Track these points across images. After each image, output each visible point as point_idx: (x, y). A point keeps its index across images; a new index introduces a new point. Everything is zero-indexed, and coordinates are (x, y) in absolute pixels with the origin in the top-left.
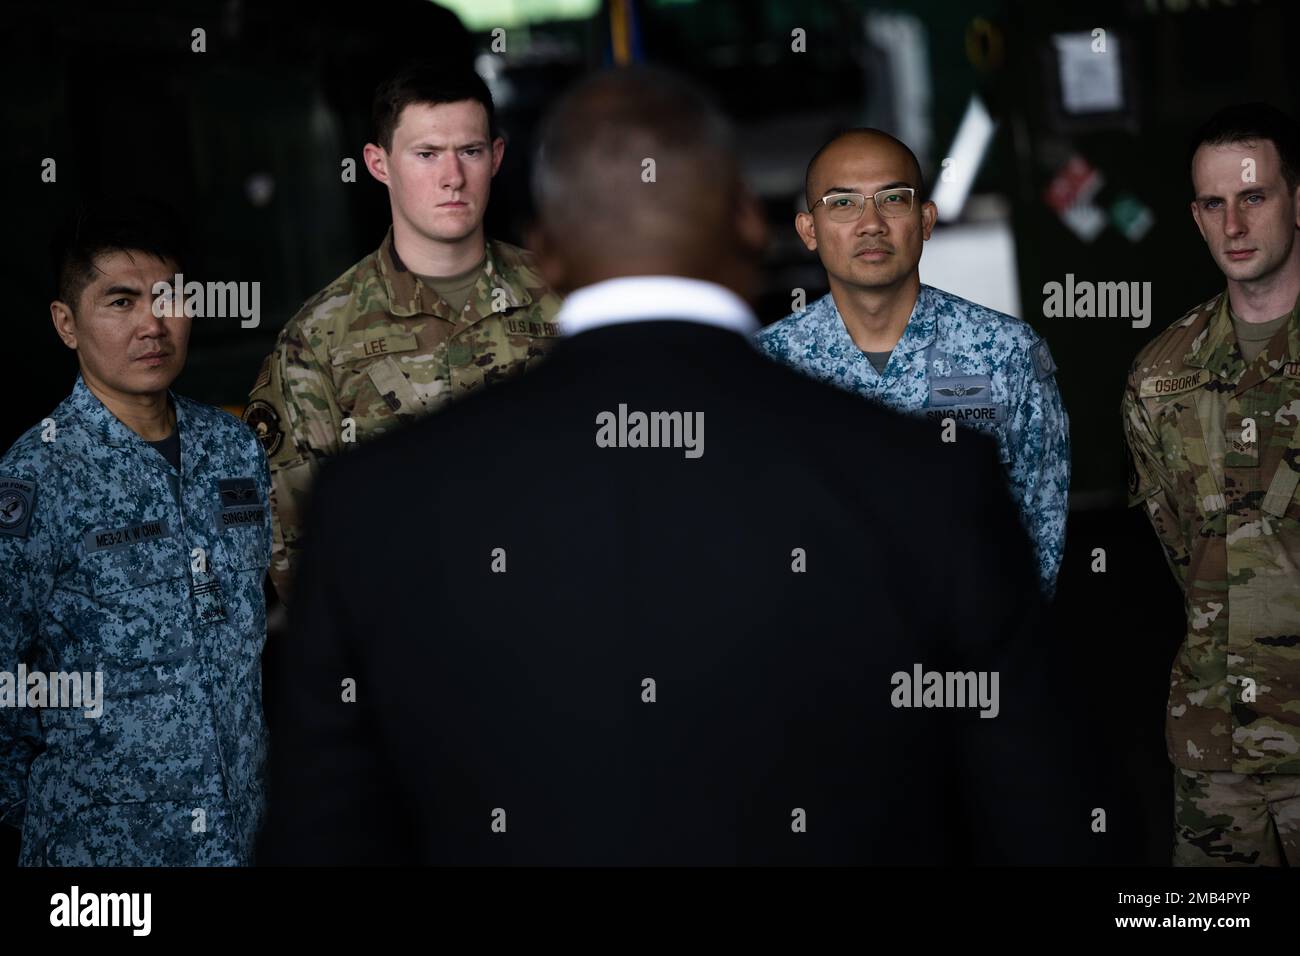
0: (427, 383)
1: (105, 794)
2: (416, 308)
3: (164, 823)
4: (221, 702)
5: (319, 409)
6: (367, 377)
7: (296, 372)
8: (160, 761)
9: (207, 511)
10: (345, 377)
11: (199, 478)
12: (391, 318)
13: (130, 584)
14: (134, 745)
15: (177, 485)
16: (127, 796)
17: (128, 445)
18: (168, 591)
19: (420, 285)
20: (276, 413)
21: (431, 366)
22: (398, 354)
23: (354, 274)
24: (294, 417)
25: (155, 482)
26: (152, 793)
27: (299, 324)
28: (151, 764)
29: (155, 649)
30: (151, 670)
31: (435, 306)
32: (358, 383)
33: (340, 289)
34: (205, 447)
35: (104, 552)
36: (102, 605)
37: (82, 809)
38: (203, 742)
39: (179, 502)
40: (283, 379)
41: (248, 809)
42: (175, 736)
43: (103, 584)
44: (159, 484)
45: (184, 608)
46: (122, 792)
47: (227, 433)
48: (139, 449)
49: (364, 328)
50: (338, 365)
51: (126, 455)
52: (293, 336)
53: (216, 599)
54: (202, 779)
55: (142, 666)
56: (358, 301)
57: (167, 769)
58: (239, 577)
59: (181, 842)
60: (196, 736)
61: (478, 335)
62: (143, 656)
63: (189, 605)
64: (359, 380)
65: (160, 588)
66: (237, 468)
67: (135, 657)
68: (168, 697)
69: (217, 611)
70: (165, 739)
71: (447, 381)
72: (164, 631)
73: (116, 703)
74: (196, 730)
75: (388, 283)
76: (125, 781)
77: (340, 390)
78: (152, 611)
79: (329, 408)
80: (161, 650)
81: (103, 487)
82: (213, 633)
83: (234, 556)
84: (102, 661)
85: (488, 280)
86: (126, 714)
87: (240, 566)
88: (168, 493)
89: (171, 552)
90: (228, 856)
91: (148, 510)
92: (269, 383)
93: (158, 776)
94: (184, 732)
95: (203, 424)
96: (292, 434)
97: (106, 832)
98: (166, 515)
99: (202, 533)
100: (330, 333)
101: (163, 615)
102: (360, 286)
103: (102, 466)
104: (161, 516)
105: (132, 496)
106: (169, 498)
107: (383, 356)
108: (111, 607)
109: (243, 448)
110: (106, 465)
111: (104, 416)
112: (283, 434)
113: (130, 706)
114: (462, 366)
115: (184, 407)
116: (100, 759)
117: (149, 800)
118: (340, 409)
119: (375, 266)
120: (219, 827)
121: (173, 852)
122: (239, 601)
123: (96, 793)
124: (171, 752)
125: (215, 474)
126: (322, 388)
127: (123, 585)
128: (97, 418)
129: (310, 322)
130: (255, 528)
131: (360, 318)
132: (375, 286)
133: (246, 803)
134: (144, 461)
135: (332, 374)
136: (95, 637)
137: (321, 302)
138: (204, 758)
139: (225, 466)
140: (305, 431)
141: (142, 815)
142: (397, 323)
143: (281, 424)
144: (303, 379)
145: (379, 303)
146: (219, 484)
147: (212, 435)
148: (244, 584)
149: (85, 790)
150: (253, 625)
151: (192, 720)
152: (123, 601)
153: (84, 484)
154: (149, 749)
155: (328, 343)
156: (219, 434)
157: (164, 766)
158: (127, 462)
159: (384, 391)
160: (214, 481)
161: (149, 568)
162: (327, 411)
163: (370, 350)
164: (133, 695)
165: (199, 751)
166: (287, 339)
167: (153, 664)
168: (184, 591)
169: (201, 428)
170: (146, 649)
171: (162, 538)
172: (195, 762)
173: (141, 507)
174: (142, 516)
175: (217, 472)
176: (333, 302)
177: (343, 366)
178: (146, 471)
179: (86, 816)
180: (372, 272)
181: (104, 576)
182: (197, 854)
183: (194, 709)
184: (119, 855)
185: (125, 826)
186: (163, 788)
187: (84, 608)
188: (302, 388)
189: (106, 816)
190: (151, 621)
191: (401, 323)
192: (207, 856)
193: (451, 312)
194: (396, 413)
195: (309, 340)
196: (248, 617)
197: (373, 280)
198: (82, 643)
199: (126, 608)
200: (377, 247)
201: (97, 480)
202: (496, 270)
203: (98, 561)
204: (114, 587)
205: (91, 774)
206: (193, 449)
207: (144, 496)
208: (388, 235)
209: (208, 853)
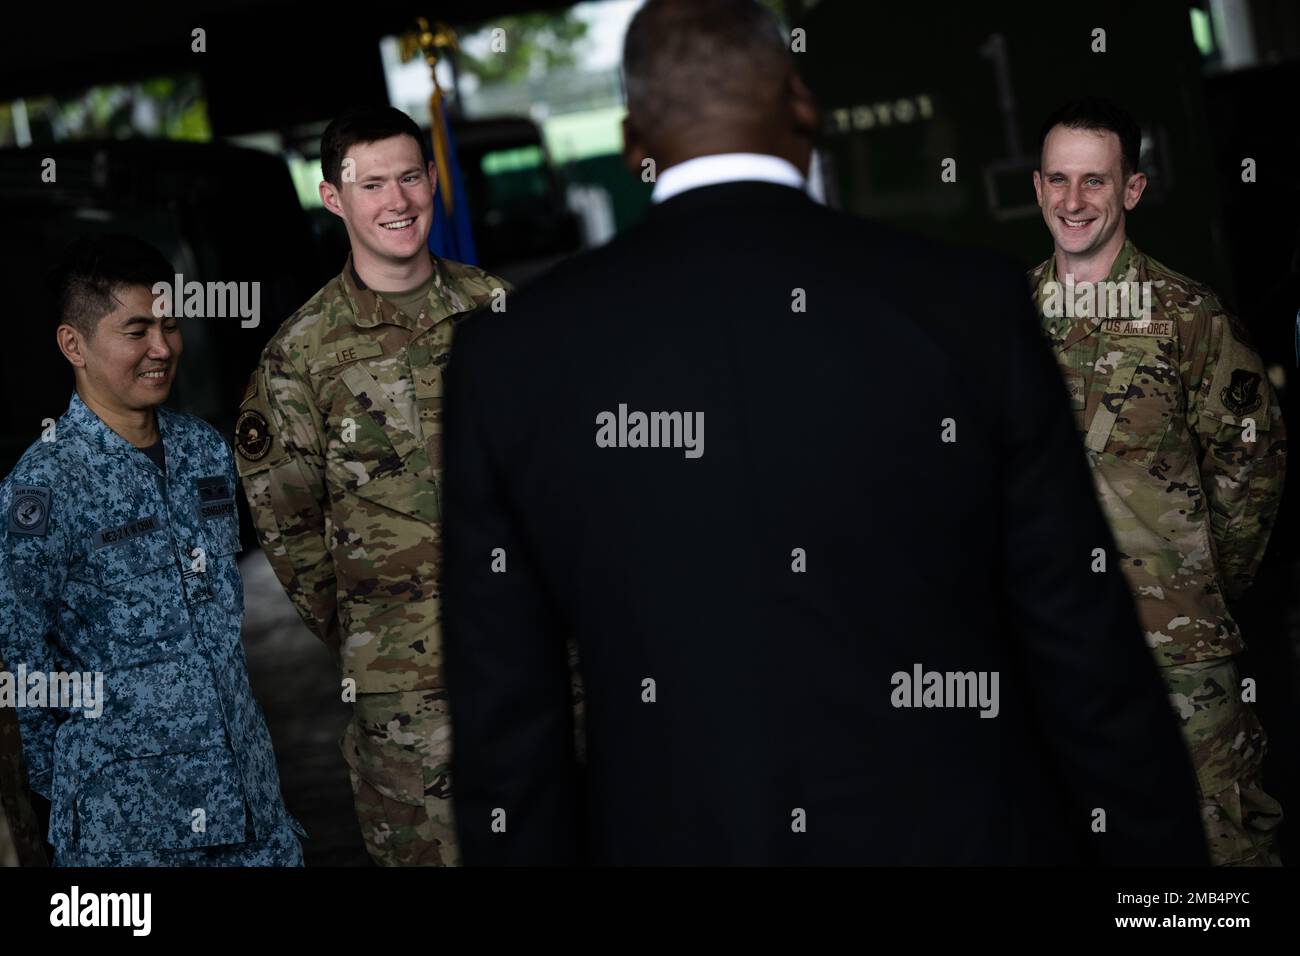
0: (392, 383)
1: (126, 750)
2: (379, 320)
3: (178, 772)
4: (220, 667)
5: (300, 413)
6: (341, 382)
7: (279, 383)
8: (171, 719)
9: (190, 506)
10: (322, 383)
11: (181, 478)
12: (358, 330)
13: (133, 573)
14: (148, 707)
15: (163, 485)
16: (145, 751)
17: (121, 452)
18: (163, 577)
19: (380, 299)
20: (264, 419)
21: (395, 368)
22: (366, 360)
23: (322, 296)
24: (280, 422)
25: (146, 483)
26: (167, 747)
27: (278, 342)
28: (164, 722)
29: (158, 628)
30: (155, 645)
31: (394, 317)
32: (334, 387)
33: (311, 309)
34: (184, 451)
35: (109, 547)
36: (109, 594)
37: (106, 764)
38: (207, 701)
39: (166, 500)
40: (268, 390)
41: (247, 757)
42: (182, 697)
43: (110, 575)
44: (149, 484)
45: (178, 590)
46: (140, 748)
47: (201, 437)
48: (131, 454)
49: (336, 340)
50: (315, 374)
51: (121, 460)
52: (275, 352)
53: (203, 582)
54: (208, 733)
55: (148, 643)
56: (328, 319)
57: (178, 725)
58: (219, 562)
59: (194, 788)
60: (201, 697)
61: (433, 339)
62: (148, 634)
63: (182, 587)
64: (334, 385)
65: (157, 574)
66: (211, 468)
67: (141, 635)
68: (174, 664)
69: (204, 591)
70: (174, 700)
71: (410, 380)
72: (164, 612)
73: (128, 672)
74: (200, 691)
75: (352, 300)
76: (142, 738)
77: (318, 395)
78: (152, 595)
79: (309, 411)
80: (163, 628)
81: (103, 491)
82: (202, 611)
83: (214, 544)
84: (112, 639)
85: (437, 291)
86: (138, 680)
87: (219, 552)
88: (157, 492)
89: (163, 543)
90: (232, 800)
91: (142, 508)
92: (257, 394)
93: (170, 731)
94: (189, 693)
95: (181, 429)
96: (280, 436)
97: (129, 781)
98: (156, 511)
99: (186, 525)
100: (306, 347)
101: (162, 598)
102: (329, 305)
103: (101, 472)
104: (152, 513)
105: (128, 497)
106: (158, 497)
107: (354, 362)
108: (117, 595)
109: (215, 450)
110: (104, 471)
111: (100, 429)
112: (272, 437)
113: (141, 673)
114: (422, 366)
115: (164, 415)
116: (120, 720)
117: (164, 753)
118: (320, 411)
119: (340, 287)
120: (223, 774)
121: (187, 797)
122: (221, 582)
123: (119, 749)
124: (180, 711)
125: (194, 474)
126: (303, 395)
127: (126, 575)
128: (93, 429)
129: (287, 339)
130: (228, 519)
131: (331, 332)
132: (341, 304)
133: (245, 751)
134: (137, 465)
135: (310, 382)
136: (106, 621)
137: (296, 322)
138: (209, 715)
139: (202, 466)
140: (291, 433)
141: (158, 766)
142: (363, 334)
143: (269, 429)
144: (286, 389)
145: (346, 319)
146: (198, 483)
147: (188, 439)
148: (224, 567)
149: (108, 748)
150: (235, 602)
151: (196, 683)
152: (127, 589)
153: (88, 488)
154: (161, 709)
155: (305, 356)
156: (194, 438)
157: (175, 723)
158: (123, 467)
159: (356, 392)
160: (194, 480)
161: (147, 558)
162: (308, 414)
163: (341, 358)
164: (142, 665)
165: (204, 709)
166: (269, 356)
167: (157, 640)
168: (176, 576)
169: (179, 433)
170: (150, 628)
171: (155, 531)
172: (201, 718)
173: (136, 506)
174: (137, 514)
175: (195, 472)
176: (306, 321)
177: (319, 374)
178: (138, 473)
179: (110, 770)
180: (337, 292)
181: (110, 568)
182: (207, 798)
183: (198, 673)
184: (142, 801)
185: (145, 776)
186: (175, 742)
187: (93, 596)
188: (285, 396)
189: (128, 768)
190: (153, 604)
191: (368, 334)
192: (215, 799)
193: (408, 321)
194: (369, 410)
195: (288, 354)
196: (230, 596)
197: (339, 299)
198: (94, 627)
199: (131, 594)
200: (341, 272)
201: (98, 485)
202: (444, 282)
203: (104, 556)
204: (120, 578)
205: (113, 733)
206: (174, 451)
207: (137, 496)
208: (349, 259)
209: (216, 796)
